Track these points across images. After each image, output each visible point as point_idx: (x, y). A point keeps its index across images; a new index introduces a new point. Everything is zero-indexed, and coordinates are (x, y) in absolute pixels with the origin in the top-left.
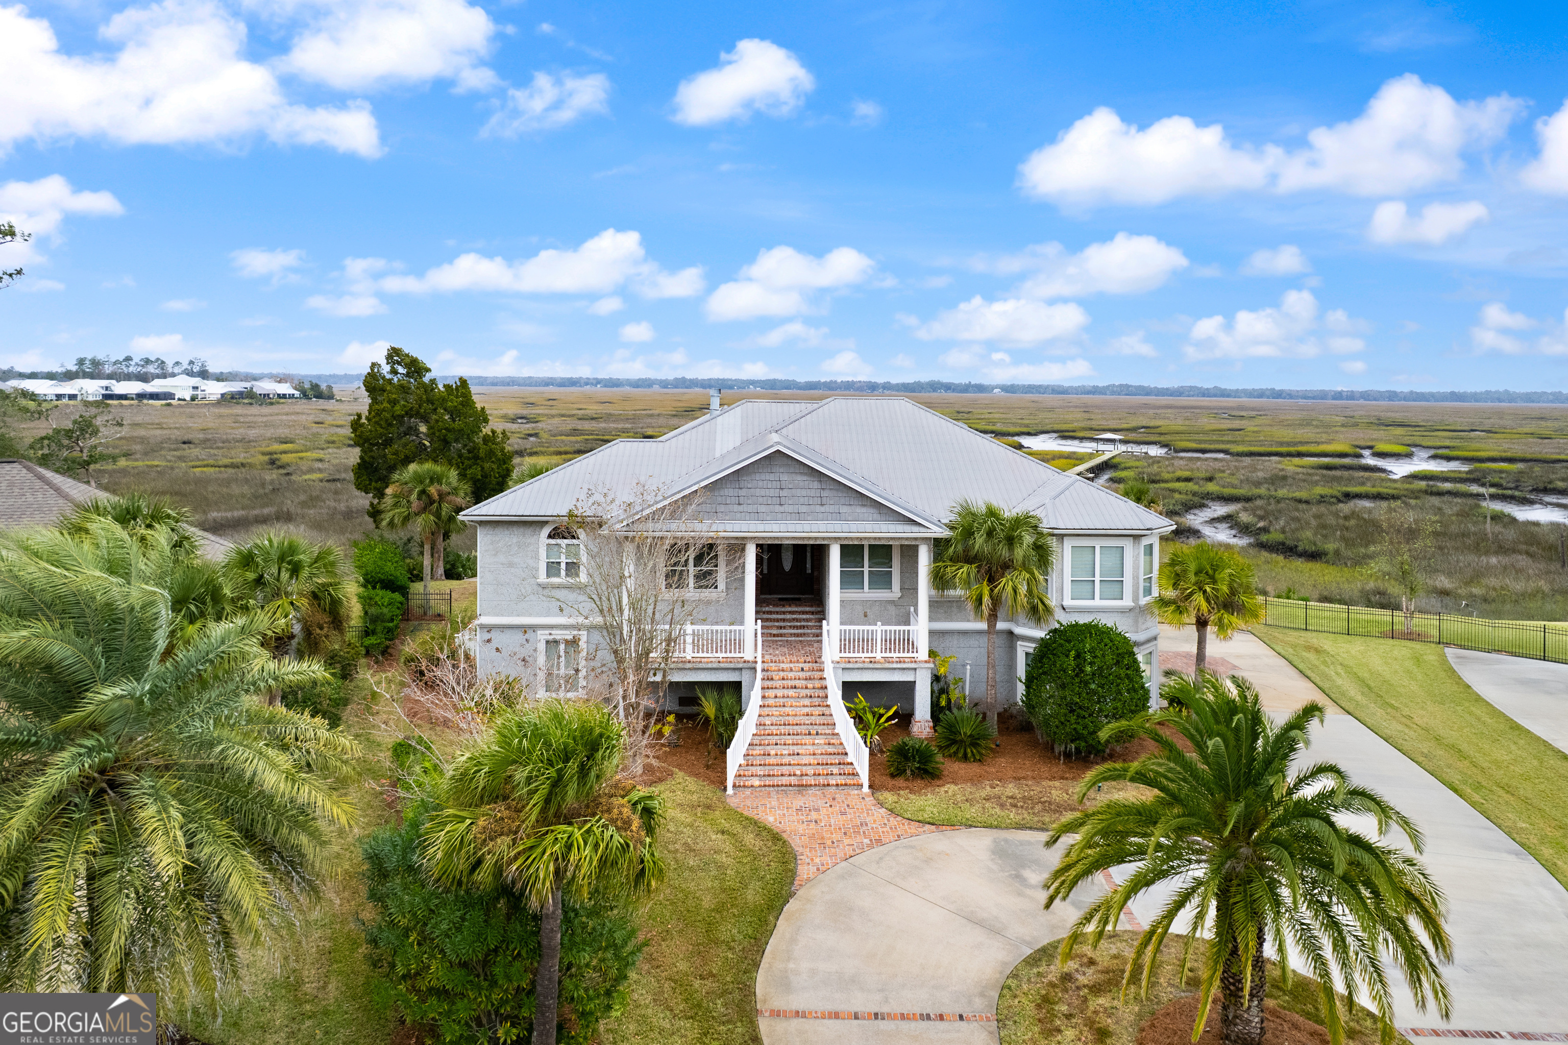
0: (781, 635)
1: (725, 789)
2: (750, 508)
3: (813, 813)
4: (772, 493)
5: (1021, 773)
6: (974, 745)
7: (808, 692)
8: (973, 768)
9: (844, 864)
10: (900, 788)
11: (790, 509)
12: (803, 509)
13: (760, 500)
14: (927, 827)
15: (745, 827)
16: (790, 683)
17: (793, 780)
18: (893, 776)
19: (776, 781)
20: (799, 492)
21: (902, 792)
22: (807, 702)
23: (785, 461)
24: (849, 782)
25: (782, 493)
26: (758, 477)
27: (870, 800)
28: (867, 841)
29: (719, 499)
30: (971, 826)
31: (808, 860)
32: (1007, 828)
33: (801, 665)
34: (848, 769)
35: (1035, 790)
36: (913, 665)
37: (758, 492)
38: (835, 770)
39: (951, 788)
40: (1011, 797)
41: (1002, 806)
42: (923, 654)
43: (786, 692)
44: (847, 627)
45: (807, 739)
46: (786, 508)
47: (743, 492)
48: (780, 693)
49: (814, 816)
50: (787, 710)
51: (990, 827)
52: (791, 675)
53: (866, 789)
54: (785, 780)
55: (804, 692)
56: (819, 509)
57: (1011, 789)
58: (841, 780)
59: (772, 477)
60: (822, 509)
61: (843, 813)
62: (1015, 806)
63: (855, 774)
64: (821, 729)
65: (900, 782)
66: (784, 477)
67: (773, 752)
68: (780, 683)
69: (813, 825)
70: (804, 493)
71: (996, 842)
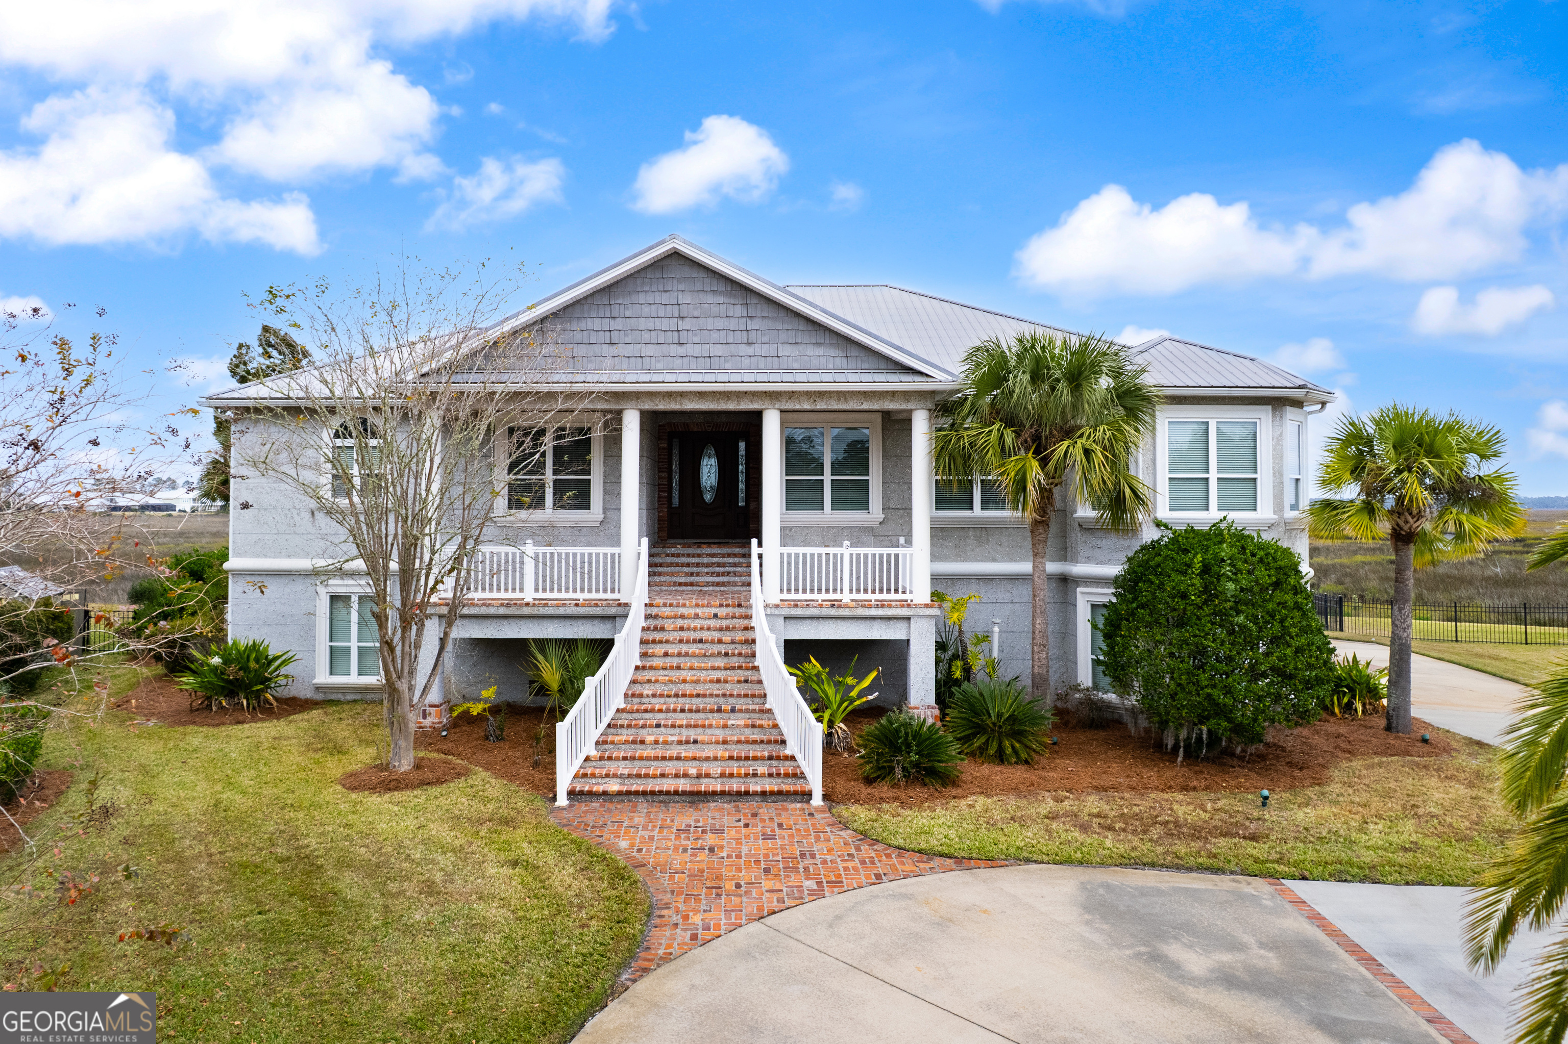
0: (692, 584)
1: (554, 799)
2: (629, 350)
3: (709, 835)
4: (665, 324)
5: (1107, 781)
6: (1018, 735)
7: (722, 648)
8: (1018, 774)
9: (755, 927)
10: (882, 800)
11: (696, 350)
12: (717, 350)
13: (646, 336)
14: (937, 861)
15: (563, 855)
16: (693, 635)
17: (683, 785)
18: (869, 781)
19: (650, 785)
20: (710, 323)
21: (885, 806)
22: (720, 662)
23: (687, 271)
24: (785, 788)
25: (684, 325)
26: (642, 298)
27: (822, 818)
28: (811, 884)
29: (579, 336)
30: (1028, 861)
31: (675, 919)
32: (1102, 864)
33: (713, 611)
34: (785, 767)
36: (904, 612)
37: (642, 323)
38: (762, 769)
39: (981, 802)
40: (1098, 815)
41: (1084, 828)
42: (921, 593)
43: (684, 648)
44: (793, 550)
45: (714, 720)
46: (689, 349)
47: (617, 324)
48: (673, 649)
49: (710, 839)
50: (684, 674)
51: (1068, 862)
52: (698, 623)
53: (817, 800)
54: (668, 785)
55: (716, 648)
56: (743, 349)
57: (1093, 803)
58: (770, 785)
59: (665, 298)
60: (750, 350)
61: (770, 838)
62: (1110, 828)
63: (799, 776)
64: (740, 704)
65: (883, 789)
66: (686, 298)
67: (650, 739)
68: (677, 635)
69: (703, 856)
70: (719, 323)
71: (1083, 886)
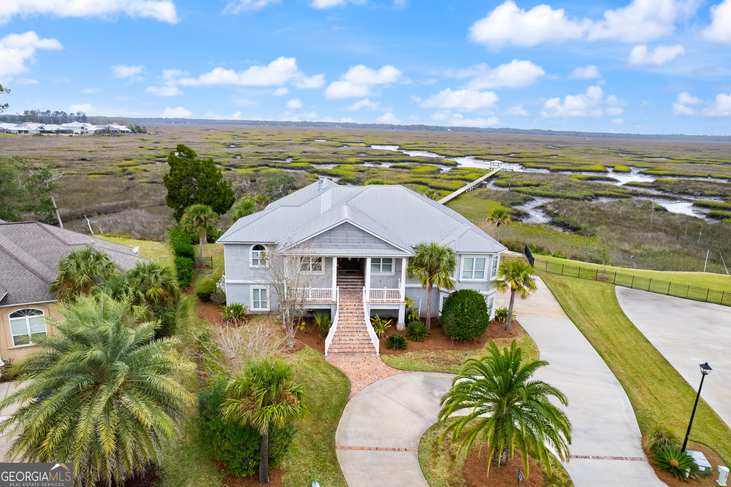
0: (347, 288)
1: (324, 353)
2: (335, 244)
3: (357, 364)
4: (344, 238)
5: (437, 347)
6: (420, 335)
7: (357, 314)
8: (420, 344)
9: (368, 387)
10: (391, 354)
11: (351, 244)
12: (356, 244)
13: (339, 241)
14: (400, 371)
15: (332, 371)
16: (350, 311)
17: (350, 350)
18: (388, 348)
19: (344, 350)
20: (355, 238)
21: (391, 355)
22: (356, 318)
23: (349, 225)
24: (371, 351)
25: (348, 238)
26: (338, 231)
27: (379, 358)
28: (377, 377)
29: (322, 240)
30: (416, 371)
31: (355, 385)
32: (430, 372)
33: (354, 303)
34: (371, 346)
35: (441, 354)
36: (398, 304)
37: (338, 237)
38: (366, 346)
39: (410, 353)
40: (433, 358)
41: (429, 362)
42: (402, 299)
43: (348, 314)
44: (373, 289)
45: (356, 334)
46: (349, 244)
47: (331, 238)
48: (346, 315)
49: (358, 365)
50: (348, 322)
51: (423, 371)
52: (350, 307)
53: (378, 354)
54: (347, 350)
55: (355, 314)
57: (433, 354)
58: (368, 350)
59: (344, 232)
60: (364, 244)
61: (369, 365)
62: (434, 362)
63: (374, 348)
64: (361, 330)
65: (391, 351)
66: (349, 232)
67: (343, 339)
68: (346, 311)
69: (357, 370)
70: (357, 238)
71: (425, 377)
